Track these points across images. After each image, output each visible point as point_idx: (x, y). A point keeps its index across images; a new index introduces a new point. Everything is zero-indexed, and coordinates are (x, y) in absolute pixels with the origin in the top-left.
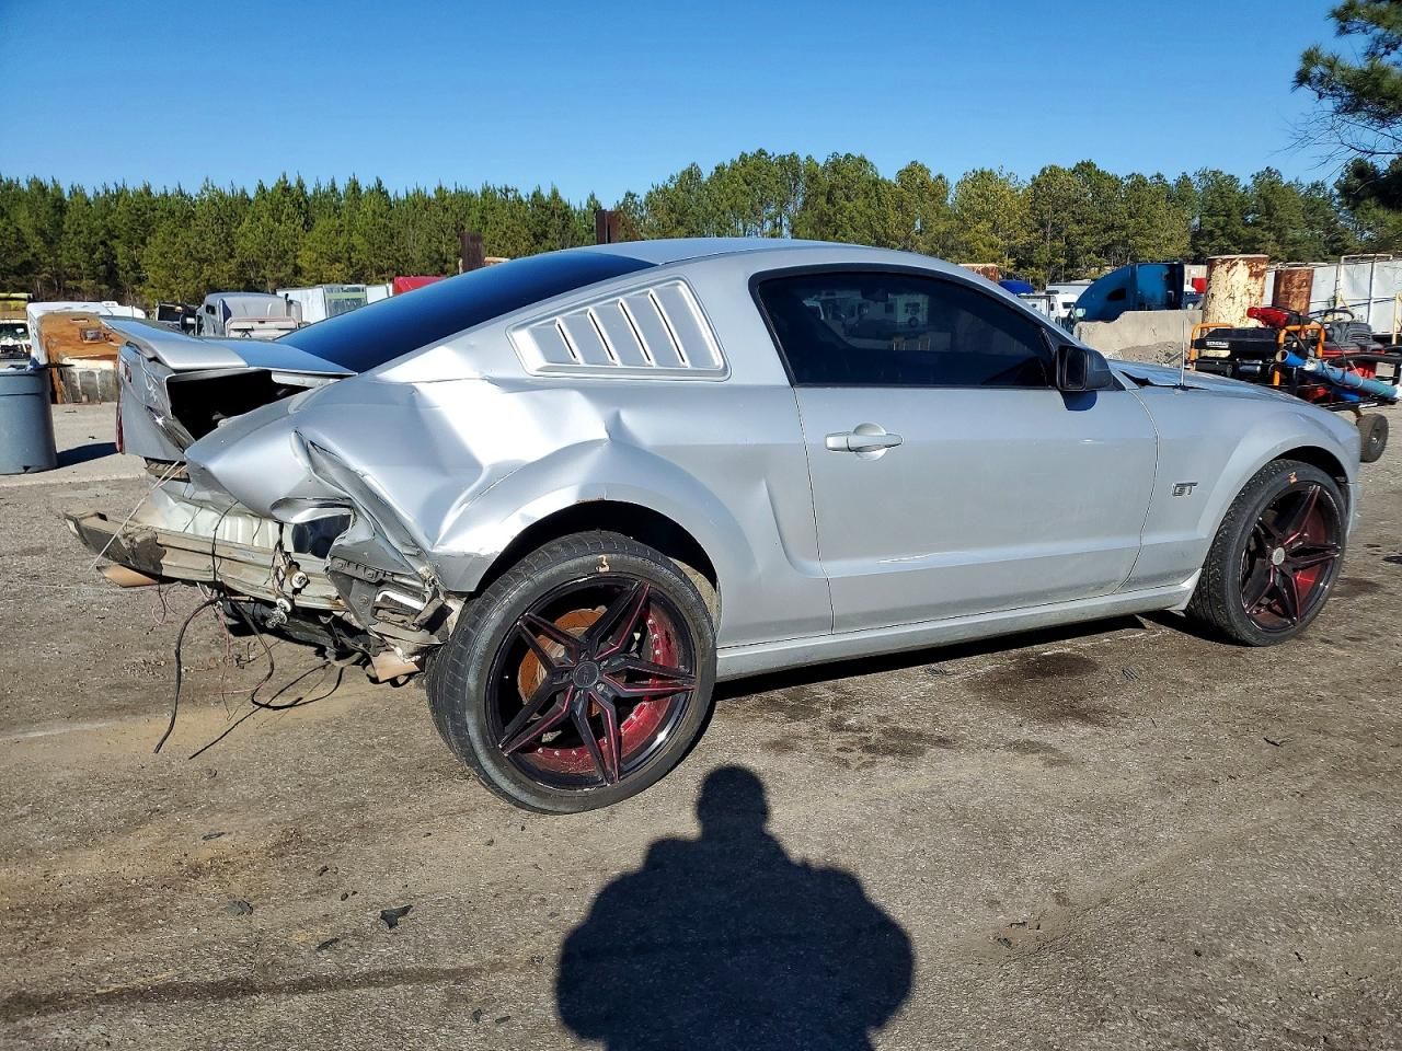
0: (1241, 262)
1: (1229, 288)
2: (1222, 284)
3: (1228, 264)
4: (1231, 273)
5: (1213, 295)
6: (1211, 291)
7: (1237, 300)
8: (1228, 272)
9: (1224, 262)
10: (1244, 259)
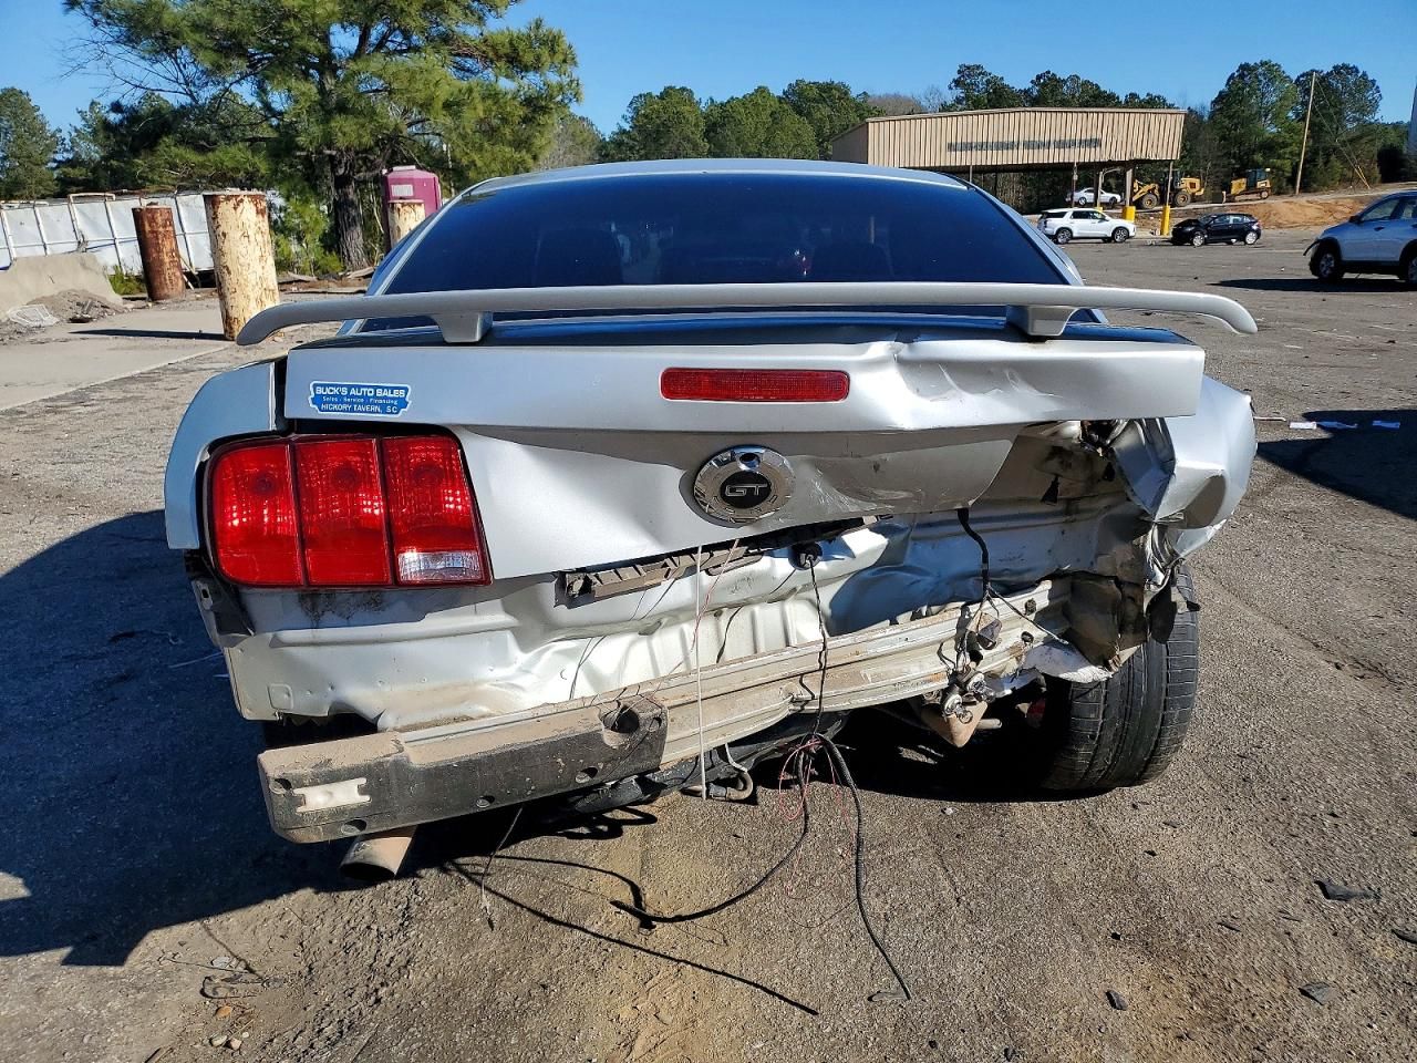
0: (246, 199)
1: (240, 225)
2: (232, 222)
3: (233, 201)
4: (239, 210)
5: (224, 234)
6: (221, 229)
7: (252, 239)
8: (235, 208)
9: (228, 198)
10: (248, 196)
